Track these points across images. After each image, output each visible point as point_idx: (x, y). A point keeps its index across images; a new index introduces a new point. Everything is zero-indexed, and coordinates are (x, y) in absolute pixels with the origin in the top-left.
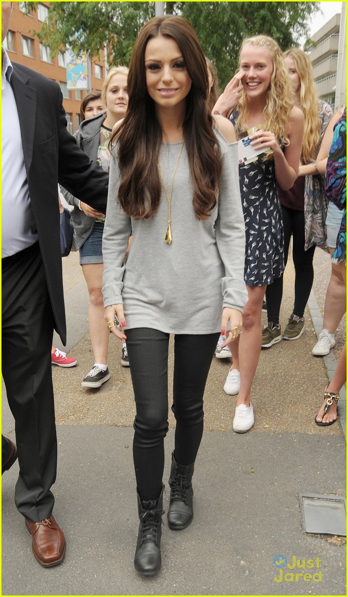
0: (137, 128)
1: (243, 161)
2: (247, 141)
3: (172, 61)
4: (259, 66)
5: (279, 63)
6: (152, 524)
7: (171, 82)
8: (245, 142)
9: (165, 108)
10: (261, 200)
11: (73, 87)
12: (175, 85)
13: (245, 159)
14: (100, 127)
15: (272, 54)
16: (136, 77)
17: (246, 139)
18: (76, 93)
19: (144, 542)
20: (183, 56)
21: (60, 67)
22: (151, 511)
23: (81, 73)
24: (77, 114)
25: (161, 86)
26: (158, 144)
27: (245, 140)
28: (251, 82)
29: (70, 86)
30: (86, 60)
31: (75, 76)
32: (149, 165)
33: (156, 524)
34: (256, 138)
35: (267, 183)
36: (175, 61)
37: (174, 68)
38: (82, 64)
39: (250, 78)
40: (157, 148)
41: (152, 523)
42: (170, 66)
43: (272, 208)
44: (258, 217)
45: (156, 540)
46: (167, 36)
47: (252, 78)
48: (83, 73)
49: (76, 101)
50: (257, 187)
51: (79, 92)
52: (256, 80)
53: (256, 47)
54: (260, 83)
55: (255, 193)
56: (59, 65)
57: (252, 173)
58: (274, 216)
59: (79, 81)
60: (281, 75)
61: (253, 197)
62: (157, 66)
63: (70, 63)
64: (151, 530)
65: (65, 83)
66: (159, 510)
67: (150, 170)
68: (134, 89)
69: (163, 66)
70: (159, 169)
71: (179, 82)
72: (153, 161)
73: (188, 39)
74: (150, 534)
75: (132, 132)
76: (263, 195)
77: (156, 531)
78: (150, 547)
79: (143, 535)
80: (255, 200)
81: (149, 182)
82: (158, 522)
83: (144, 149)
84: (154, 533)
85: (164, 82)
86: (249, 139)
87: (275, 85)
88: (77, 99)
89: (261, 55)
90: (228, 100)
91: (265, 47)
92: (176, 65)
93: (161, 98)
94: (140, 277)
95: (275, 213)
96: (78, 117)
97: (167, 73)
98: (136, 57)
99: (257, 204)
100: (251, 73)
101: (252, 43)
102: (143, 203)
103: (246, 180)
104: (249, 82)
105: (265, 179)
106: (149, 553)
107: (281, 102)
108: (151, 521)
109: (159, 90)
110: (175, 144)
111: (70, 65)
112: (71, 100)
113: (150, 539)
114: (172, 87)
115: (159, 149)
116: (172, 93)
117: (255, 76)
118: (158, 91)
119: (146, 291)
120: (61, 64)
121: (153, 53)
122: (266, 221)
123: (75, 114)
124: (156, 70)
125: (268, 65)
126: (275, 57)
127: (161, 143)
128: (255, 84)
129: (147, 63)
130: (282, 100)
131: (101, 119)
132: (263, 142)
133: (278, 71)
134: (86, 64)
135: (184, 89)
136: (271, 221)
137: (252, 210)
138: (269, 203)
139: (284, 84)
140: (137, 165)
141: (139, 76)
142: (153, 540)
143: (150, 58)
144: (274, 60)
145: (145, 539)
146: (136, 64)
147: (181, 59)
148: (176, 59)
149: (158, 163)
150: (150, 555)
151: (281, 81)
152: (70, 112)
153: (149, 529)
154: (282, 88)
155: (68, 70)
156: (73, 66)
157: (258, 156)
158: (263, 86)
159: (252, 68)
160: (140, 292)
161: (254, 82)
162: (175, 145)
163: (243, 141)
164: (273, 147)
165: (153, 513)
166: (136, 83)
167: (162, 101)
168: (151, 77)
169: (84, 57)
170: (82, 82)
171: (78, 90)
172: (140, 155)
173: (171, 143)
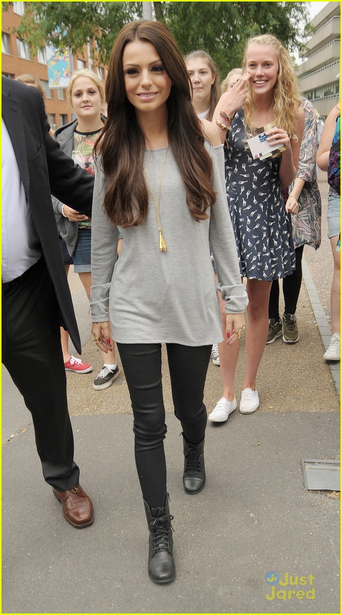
0: (118, 135)
1: (259, 156)
2: (263, 137)
3: (150, 64)
4: (266, 64)
5: (285, 61)
6: (163, 533)
7: (150, 86)
8: (262, 138)
9: (146, 113)
10: (269, 196)
11: (55, 86)
12: (154, 89)
13: (261, 155)
14: (73, 132)
15: (278, 52)
16: (115, 83)
17: (262, 134)
18: (59, 92)
19: (157, 552)
20: (162, 59)
21: (40, 64)
22: (160, 519)
23: (63, 70)
24: (60, 115)
25: (140, 90)
26: (141, 151)
27: (261, 136)
28: (258, 81)
29: (52, 85)
30: (68, 55)
31: (57, 73)
32: (134, 172)
33: (166, 532)
34: (271, 135)
35: (274, 180)
36: (153, 64)
37: (152, 72)
38: (64, 60)
39: (257, 76)
40: (141, 155)
41: (162, 531)
42: (149, 70)
43: (278, 204)
44: (266, 214)
45: (168, 548)
46: (144, 40)
47: (260, 77)
48: (65, 70)
49: (58, 100)
50: (265, 184)
51: (62, 91)
52: (264, 78)
53: (262, 46)
54: (267, 81)
55: (264, 189)
56: (39, 61)
57: (261, 170)
58: (281, 212)
59: (62, 79)
60: (288, 73)
61: (262, 194)
62: (135, 71)
63: (51, 59)
64: (163, 539)
65: (47, 81)
66: (167, 516)
67: (136, 177)
68: (113, 95)
69: (141, 70)
70: (145, 176)
71: (158, 86)
72: (138, 168)
73: (165, 42)
74: (161, 543)
75: (113, 139)
76: (271, 192)
77: (167, 539)
78: (163, 555)
79: (155, 544)
80: (264, 197)
81: (135, 189)
82: (168, 530)
83: (127, 156)
84: (166, 542)
85: (143, 87)
86: (265, 135)
87: (283, 83)
88: (59, 98)
89: (268, 54)
90: (235, 101)
91: (271, 45)
92: (154, 68)
93: (140, 103)
94: (131, 287)
95: (281, 209)
96: (61, 118)
97: (146, 77)
98: (114, 63)
99: (266, 200)
100: (259, 71)
101: (259, 42)
102: (131, 211)
103: (255, 177)
104: (256, 81)
105: (271, 176)
106: (162, 562)
107: (290, 100)
108: (161, 529)
109: (139, 95)
110: (159, 149)
111: (51, 61)
112: (53, 100)
113: (163, 548)
114: (151, 91)
115: (143, 155)
116: (152, 97)
117: (263, 74)
118: (137, 96)
119: (136, 301)
120: (41, 60)
121: (131, 58)
122: (273, 217)
123: (59, 115)
124: (134, 75)
125: (275, 63)
126: (281, 55)
127: (144, 150)
128: (263, 82)
129: (125, 68)
130: (291, 97)
131: (74, 124)
132: (277, 139)
133: (284, 70)
134: (68, 60)
135: (163, 93)
136: (277, 217)
137: (262, 207)
138: (275, 199)
139: (291, 82)
140: (121, 172)
141: (117, 82)
142: (165, 549)
143: (128, 63)
144: (279, 58)
145: (157, 548)
146: (114, 70)
147: (160, 63)
148: (155, 62)
149: (143, 169)
150: (164, 563)
151: (288, 79)
152: (53, 112)
153: (161, 538)
154: (289, 85)
155: (49, 67)
156: (54, 63)
157: (272, 152)
158: (270, 83)
159: (259, 67)
160: (130, 303)
161: (262, 80)
162: (159, 151)
163: (260, 137)
164: (286, 144)
165: (162, 519)
166: (114, 89)
167: (141, 106)
168: (130, 82)
169: (66, 53)
170: (65, 80)
171: (60, 89)
172: (124, 163)
173: (155, 150)
